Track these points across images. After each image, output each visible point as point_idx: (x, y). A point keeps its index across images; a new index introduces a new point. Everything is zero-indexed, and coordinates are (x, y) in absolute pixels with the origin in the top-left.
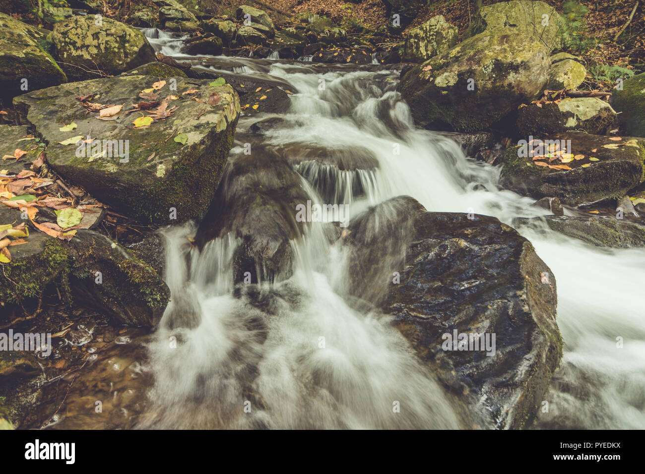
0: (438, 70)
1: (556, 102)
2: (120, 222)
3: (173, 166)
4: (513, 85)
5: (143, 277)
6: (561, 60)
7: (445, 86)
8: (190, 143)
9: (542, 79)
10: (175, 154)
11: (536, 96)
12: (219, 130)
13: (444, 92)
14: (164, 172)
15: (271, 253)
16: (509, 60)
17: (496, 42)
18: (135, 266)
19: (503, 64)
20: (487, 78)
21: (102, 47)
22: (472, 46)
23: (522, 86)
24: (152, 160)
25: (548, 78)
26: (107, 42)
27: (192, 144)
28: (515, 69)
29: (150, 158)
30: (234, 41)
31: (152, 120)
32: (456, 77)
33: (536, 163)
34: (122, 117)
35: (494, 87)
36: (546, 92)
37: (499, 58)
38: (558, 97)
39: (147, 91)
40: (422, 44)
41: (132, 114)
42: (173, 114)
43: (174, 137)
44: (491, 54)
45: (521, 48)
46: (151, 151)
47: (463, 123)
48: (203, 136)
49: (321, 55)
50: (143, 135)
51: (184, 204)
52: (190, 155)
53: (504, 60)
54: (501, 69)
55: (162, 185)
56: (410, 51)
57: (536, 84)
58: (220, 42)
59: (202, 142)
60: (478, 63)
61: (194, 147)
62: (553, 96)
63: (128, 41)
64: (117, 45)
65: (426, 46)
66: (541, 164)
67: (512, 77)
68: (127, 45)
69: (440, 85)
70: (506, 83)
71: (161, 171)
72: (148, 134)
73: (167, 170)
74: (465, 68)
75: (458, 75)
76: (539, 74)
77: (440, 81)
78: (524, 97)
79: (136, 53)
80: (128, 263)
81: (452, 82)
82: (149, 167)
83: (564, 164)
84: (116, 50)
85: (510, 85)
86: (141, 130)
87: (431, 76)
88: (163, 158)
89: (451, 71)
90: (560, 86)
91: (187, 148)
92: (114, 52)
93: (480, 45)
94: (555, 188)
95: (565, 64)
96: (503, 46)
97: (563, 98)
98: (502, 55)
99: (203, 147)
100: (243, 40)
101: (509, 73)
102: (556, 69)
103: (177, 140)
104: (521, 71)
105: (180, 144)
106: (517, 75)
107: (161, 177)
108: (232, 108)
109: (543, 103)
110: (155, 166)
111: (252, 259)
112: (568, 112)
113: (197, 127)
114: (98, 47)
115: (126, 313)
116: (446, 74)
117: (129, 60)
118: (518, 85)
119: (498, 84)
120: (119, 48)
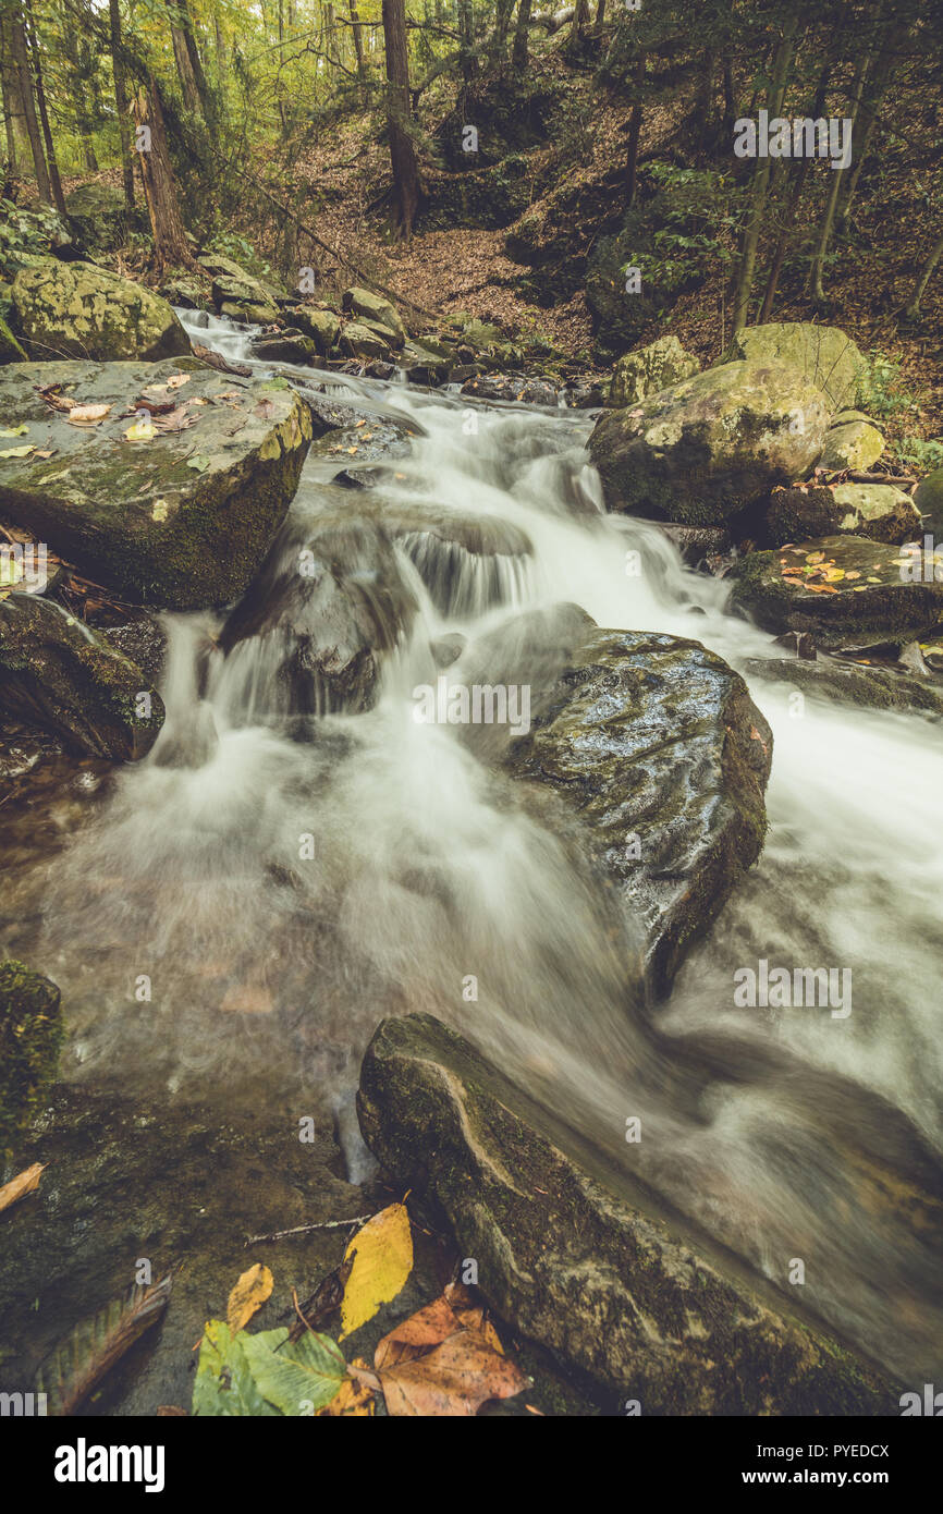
0: (652, 418)
1: (831, 487)
2: (92, 594)
3: (182, 504)
4: (767, 453)
5: (116, 676)
6: (848, 422)
7: (660, 444)
8: (213, 470)
9: (814, 448)
10: (185, 486)
11: (802, 476)
12: (264, 457)
13: (658, 455)
14: (166, 514)
15: (339, 667)
16: (765, 411)
17: (748, 380)
18: (103, 657)
19: (754, 417)
20: (728, 438)
21: (99, 321)
22: (711, 382)
23: (780, 456)
24: (147, 491)
25: (823, 446)
26: (106, 313)
27: (215, 471)
28: (772, 427)
29: (142, 489)
30: (336, 348)
31: (156, 432)
32: (679, 432)
33: (786, 579)
34: (106, 423)
35: (738, 454)
36: (818, 471)
37: (750, 406)
38: (835, 480)
39: (159, 388)
40: (639, 382)
41: (126, 420)
42: (193, 425)
43: (187, 459)
44: (739, 398)
45: (786, 394)
46: (147, 477)
47: (684, 509)
48: (236, 460)
49: (476, 385)
50: (137, 453)
51: (203, 575)
52: (212, 490)
53: (757, 411)
54: (751, 424)
55: (162, 535)
56: (619, 391)
57: (803, 455)
58: (310, 345)
59: (233, 472)
60: (717, 410)
61: (219, 477)
62: (829, 478)
63: (144, 317)
64: (124, 321)
65: (646, 386)
66: (793, 581)
67: (767, 441)
68: (142, 322)
69: (652, 443)
70: (757, 448)
71: (160, 512)
72: (146, 452)
73: (170, 511)
74: (694, 418)
75: (683, 429)
76: (810, 439)
77: (654, 436)
78: (781, 476)
79: (157, 338)
80: (92, 651)
81: (673, 440)
82: (141, 503)
83: (827, 584)
84: (123, 329)
85: (762, 452)
86: (136, 445)
87: (640, 427)
88: (164, 489)
89: (673, 421)
90: (840, 463)
91: (207, 477)
92: (120, 333)
93: (722, 383)
94: (811, 620)
95: (854, 427)
96: (759, 388)
97: (843, 482)
98: (755, 402)
99: (234, 480)
100: (349, 348)
101: (762, 433)
102: (839, 436)
103: (191, 464)
104: (782, 430)
105: (195, 470)
106: (775, 437)
107: (160, 522)
108: (294, 427)
109: (810, 487)
110: (150, 502)
111: (308, 673)
112: (846, 505)
113: (228, 448)
114: (91, 320)
115: (92, 736)
116: (665, 425)
117: (144, 349)
118: (775, 454)
119: (743, 450)
120: (128, 327)
